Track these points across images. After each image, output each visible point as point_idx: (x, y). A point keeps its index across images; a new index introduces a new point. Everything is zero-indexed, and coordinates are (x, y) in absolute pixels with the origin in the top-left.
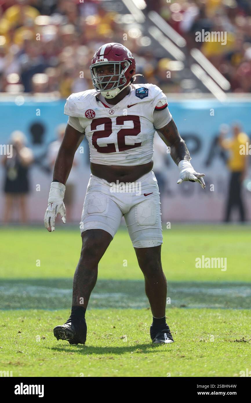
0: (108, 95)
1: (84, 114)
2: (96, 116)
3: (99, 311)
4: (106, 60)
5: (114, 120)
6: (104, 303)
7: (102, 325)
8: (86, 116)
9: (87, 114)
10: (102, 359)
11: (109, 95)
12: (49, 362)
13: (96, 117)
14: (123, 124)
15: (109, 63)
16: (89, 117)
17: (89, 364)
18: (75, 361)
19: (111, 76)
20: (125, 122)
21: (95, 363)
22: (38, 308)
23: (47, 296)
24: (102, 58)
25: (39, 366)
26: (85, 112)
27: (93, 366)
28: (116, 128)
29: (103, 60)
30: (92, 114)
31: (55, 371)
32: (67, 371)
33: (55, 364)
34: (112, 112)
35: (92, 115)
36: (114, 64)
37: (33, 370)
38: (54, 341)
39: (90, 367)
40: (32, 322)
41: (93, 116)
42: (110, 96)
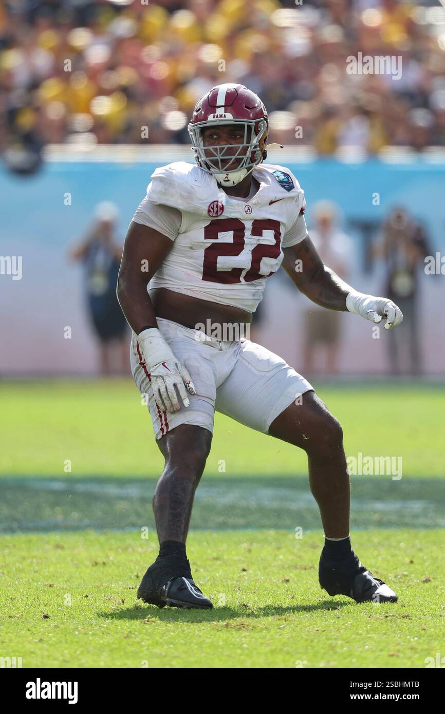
0: (226, 179)
1: (207, 208)
2: (223, 214)
3: (386, 532)
4: (229, 116)
5: (249, 225)
6: (394, 518)
7: (389, 558)
8: (209, 211)
9: (210, 208)
10: (389, 618)
11: (228, 181)
12: (296, 623)
13: (224, 216)
14: (261, 235)
15: (235, 121)
16: (211, 215)
17: (366, 626)
18: (342, 622)
19: (239, 147)
20: (264, 232)
21: (377, 624)
22: (276, 527)
23: (294, 506)
24: (220, 111)
25: (279, 630)
26: (208, 205)
27: (374, 630)
28: (251, 241)
29: (225, 117)
30: (219, 209)
31: (306, 640)
32: (328, 639)
33: (306, 627)
34: (249, 209)
35: (219, 211)
36: (244, 125)
37: (268, 637)
38: (305, 586)
39: (368, 632)
40: (266, 552)
41: (219, 213)
42: (230, 182)
